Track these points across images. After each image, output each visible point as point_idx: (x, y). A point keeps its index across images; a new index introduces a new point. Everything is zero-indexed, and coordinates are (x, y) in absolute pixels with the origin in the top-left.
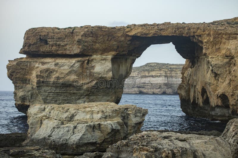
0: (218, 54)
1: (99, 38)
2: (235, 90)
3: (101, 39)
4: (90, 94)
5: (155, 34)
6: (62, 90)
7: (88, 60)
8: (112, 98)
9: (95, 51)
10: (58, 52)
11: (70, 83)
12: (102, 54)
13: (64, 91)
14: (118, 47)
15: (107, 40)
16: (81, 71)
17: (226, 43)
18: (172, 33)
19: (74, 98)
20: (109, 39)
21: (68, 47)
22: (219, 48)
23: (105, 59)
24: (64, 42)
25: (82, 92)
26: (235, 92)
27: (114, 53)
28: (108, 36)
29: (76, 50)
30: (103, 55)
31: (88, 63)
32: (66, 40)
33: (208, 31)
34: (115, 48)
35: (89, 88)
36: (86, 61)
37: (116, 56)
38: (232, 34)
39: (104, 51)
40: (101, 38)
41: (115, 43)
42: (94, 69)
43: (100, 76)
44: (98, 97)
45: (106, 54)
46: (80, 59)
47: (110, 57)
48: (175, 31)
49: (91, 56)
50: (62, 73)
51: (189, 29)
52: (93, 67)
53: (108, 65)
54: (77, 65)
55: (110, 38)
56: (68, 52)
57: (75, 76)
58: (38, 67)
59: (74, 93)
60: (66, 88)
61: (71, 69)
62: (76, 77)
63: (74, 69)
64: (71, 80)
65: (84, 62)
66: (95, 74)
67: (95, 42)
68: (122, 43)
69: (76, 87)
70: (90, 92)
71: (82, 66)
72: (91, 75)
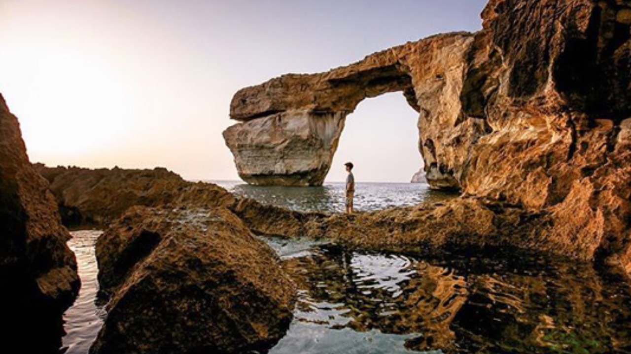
1: (291, 89)
2: (443, 127)
4: (285, 157)
5: (351, 71)
6: (258, 153)
7: (281, 117)
9: (289, 105)
10: (254, 112)
11: (263, 144)
12: (297, 108)
13: (260, 154)
14: (315, 98)
15: (301, 90)
16: (273, 130)
18: (372, 65)
19: (271, 163)
20: (304, 89)
21: (261, 103)
22: (429, 68)
23: (301, 114)
24: (257, 98)
25: (275, 154)
26: (443, 131)
27: (313, 106)
28: (302, 85)
29: (266, 106)
31: (280, 120)
34: (312, 99)
35: (281, 149)
36: (277, 118)
37: (315, 109)
39: (300, 104)
40: (293, 88)
42: (286, 127)
43: (293, 134)
44: (296, 161)
45: (302, 108)
47: (306, 111)
48: (375, 61)
49: (283, 111)
50: (255, 134)
51: (391, 53)
52: (286, 124)
53: (305, 120)
54: (269, 123)
55: (304, 87)
56: (262, 110)
59: (269, 157)
60: (260, 150)
61: (262, 128)
62: (268, 137)
63: (266, 128)
64: (263, 141)
65: (275, 118)
66: (287, 133)
67: (286, 94)
68: (319, 92)
69: (269, 148)
70: (283, 155)
71: (274, 124)
72: (283, 133)
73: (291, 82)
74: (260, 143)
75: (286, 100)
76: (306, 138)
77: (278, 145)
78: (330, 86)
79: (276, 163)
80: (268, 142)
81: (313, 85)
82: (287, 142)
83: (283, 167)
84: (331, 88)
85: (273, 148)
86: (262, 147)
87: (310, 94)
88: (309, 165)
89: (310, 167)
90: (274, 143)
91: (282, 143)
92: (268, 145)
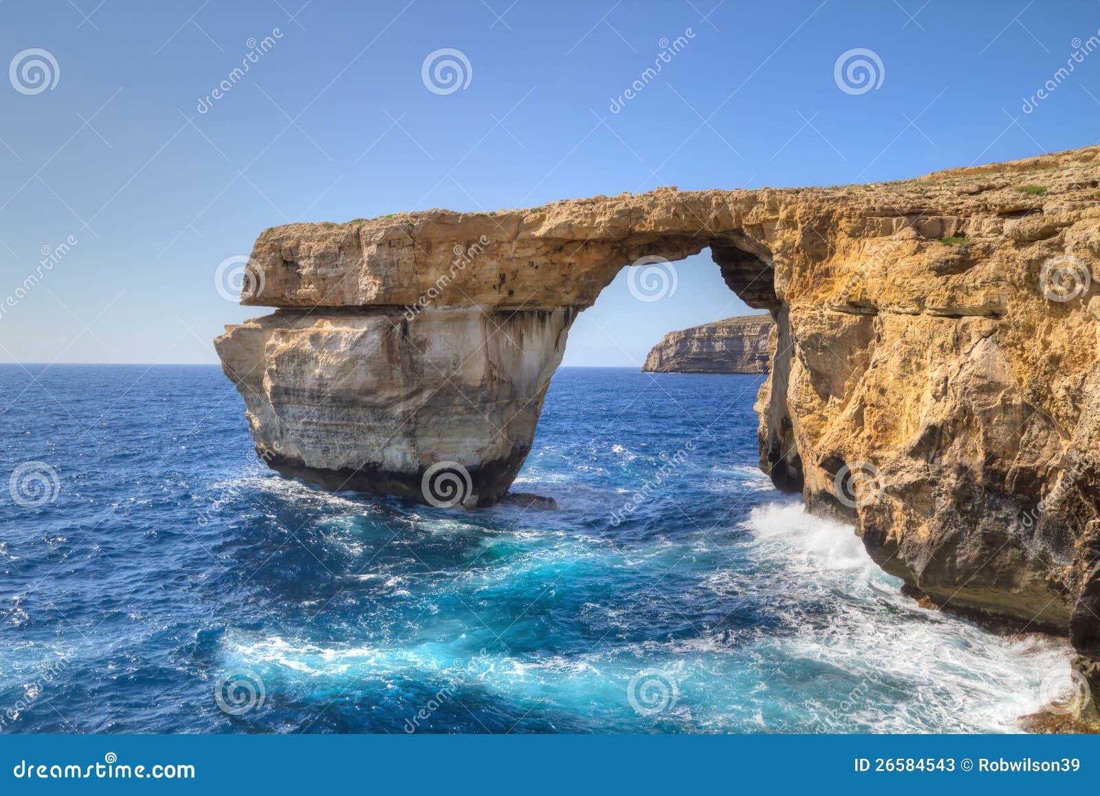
0: (821, 296)
1: (437, 252)
3: (444, 251)
4: (418, 432)
6: (338, 416)
8: (494, 443)
11: (353, 395)
12: (450, 303)
14: (503, 278)
17: (851, 251)
19: (374, 441)
23: (461, 319)
24: (336, 266)
25: (392, 423)
27: (495, 297)
29: (368, 288)
30: (455, 305)
31: (405, 330)
32: (341, 259)
33: (786, 208)
34: (494, 277)
35: (408, 412)
36: (398, 327)
37: (499, 305)
38: (873, 215)
40: (443, 249)
41: (492, 264)
42: (423, 352)
43: (443, 373)
44: (447, 439)
45: (466, 301)
46: (379, 319)
47: (479, 308)
50: (329, 365)
52: (422, 345)
53: (475, 335)
54: (375, 337)
56: (347, 299)
57: (370, 375)
58: (273, 347)
59: (370, 428)
60: (346, 410)
61: (353, 352)
62: (371, 377)
63: (365, 351)
64: (356, 387)
65: (393, 327)
66: (427, 370)
67: (424, 265)
68: (515, 264)
69: (373, 407)
70: (413, 426)
71: (388, 343)
72: (413, 370)
73: (438, 233)
74: (348, 390)
75: (422, 279)
76: (478, 384)
77: (398, 400)
78: (543, 250)
79: (389, 444)
80: (369, 392)
81: (500, 243)
82: (426, 394)
83: (409, 457)
84: (546, 254)
85: (384, 407)
86: (353, 403)
87: (491, 268)
88: (480, 451)
89: (484, 455)
90: (387, 394)
91: (408, 397)
92: (368, 399)
